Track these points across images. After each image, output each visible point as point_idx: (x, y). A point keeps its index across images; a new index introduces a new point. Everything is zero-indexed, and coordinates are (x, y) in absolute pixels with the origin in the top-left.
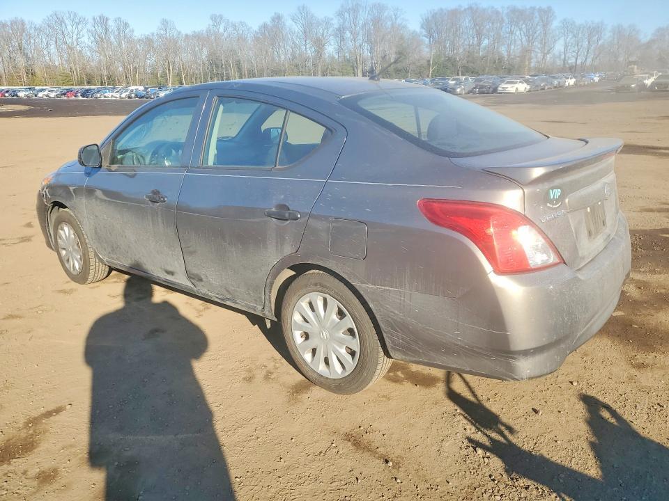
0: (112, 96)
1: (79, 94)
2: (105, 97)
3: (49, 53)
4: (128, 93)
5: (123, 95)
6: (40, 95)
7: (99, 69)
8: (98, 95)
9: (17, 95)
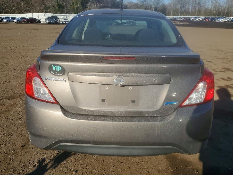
0: (222, 21)
1: (210, 20)
2: (219, 21)
3: (208, 4)
4: (228, 20)
5: (226, 21)
6: (197, 19)
7: (224, 10)
8: (217, 20)
9: (190, 19)
